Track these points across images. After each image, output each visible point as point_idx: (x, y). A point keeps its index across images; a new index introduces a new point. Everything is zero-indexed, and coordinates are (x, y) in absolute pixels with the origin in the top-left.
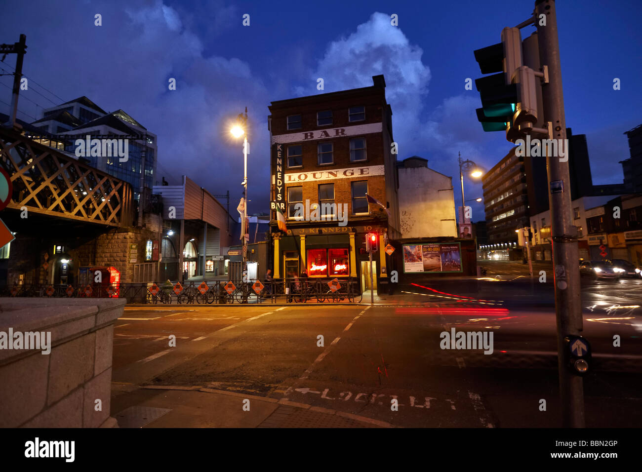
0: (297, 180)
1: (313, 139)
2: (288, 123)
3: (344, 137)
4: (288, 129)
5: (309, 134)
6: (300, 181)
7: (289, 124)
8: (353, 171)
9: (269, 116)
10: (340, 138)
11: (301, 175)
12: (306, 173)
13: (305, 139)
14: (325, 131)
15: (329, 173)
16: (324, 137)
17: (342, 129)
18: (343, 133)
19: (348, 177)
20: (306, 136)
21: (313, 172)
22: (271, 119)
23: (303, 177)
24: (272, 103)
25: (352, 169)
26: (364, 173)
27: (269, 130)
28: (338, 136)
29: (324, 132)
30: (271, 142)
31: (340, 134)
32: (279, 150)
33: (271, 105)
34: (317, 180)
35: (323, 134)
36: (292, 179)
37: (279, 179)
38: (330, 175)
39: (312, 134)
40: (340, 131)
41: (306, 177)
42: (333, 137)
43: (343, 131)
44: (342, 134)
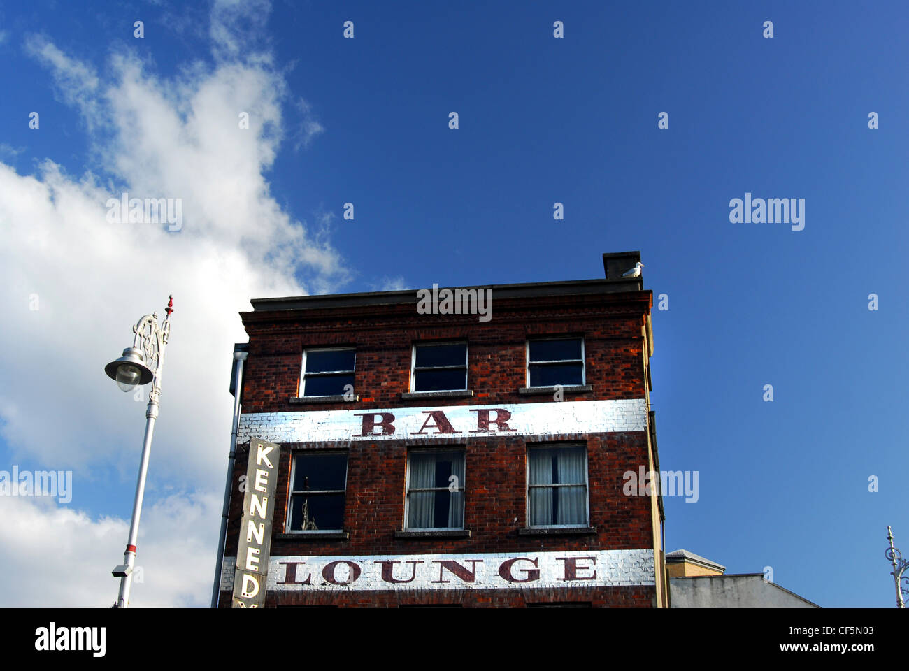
0: (317, 583)
1: (394, 437)
2: (303, 372)
3: (509, 438)
4: (302, 394)
5: (378, 419)
6: (330, 587)
7: (306, 377)
8: (535, 562)
9: (239, 347)
10: (492, 441)
11: (336, 563)
12: (355, 559)
13: (364, 434)
14: (441, 413)
15: (444, 564)
16: (433, 433)
17: (500, 411)
18: (502, 425)
19: (517, 586)
20: (368, 421)
21: (385, 558)
22: (243, 355)
23: (342, 572)
24: (254, 302)
25: (532, 555)
26: (579, 574)
27: (233, 391)
28: (486, 435)
29: (434, 414)
30: (235, 434)
31: (493, 426)
32: (263, 466)
33: (251, 309)
34: (397, 587)
35: (432, 422)
36: (301, 575)
37: (249, 572)
38: (449, 575)
39: (389, 418)
40: (493, 416)
41: (356, 572)
42: (466, 434)
43: (504, 416)
44: (500, 430)
